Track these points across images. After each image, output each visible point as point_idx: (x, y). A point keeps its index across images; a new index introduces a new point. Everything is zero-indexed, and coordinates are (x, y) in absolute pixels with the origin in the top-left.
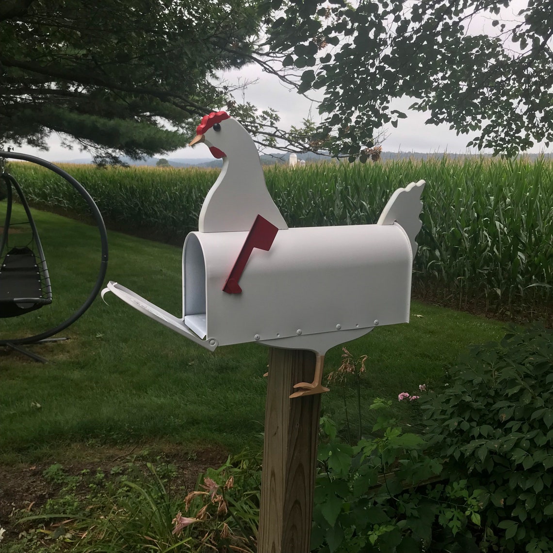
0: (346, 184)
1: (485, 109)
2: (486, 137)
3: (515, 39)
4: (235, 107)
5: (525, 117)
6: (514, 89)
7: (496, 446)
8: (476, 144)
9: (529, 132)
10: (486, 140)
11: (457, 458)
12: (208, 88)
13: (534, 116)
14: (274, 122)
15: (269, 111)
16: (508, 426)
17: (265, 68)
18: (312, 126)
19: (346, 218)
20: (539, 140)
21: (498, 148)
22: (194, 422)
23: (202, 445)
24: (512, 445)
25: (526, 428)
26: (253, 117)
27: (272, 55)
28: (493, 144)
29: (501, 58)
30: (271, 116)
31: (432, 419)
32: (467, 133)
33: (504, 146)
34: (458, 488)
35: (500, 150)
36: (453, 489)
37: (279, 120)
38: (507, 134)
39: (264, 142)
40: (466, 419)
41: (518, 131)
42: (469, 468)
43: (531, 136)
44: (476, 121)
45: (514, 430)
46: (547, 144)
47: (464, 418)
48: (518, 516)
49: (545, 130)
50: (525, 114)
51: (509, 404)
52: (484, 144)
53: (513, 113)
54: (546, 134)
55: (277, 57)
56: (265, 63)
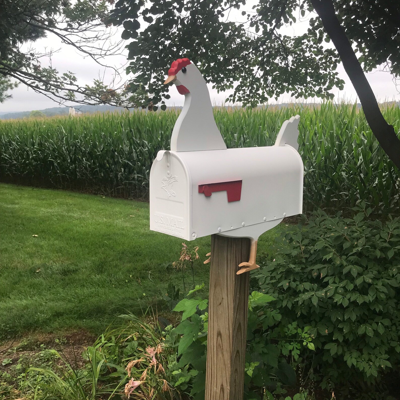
0: (130, 128)
1: (235, 73)
2: (237, 94)
3: (252, 25)
4: (40, 70)
5: (262, 80)
6: (253, 60)
7: (323, 294)
8: (231, 100)
9: (264, 91)
10: (237, 96)
11: (290, 308)
12: (19, 55)
13: (267, 79)
14: (73, 82)
15: (68, 73)
16: (325, 280)
17: (64, 40)
18: (101, 85)
19: (132, 152)
20: (271, 96)
21: (245, 102)
22: (58, 315)
23: (69, 331)
24: (332, 292)
25: (337, 280)
26: (56, 78)
27: (70, 30)
28: (242, 99)
29: (244, 39)
30: (70, 77)
31: (266, 283)
32: (224, 91)
33: (249, 100)
34: (292, 328)
35: (246, 103)
36: (289, 329)
37: (76, 80)
38: (251, 92)
39: (64, 97)
40: (292, 280)
41: (258, 90)
42: (297, 313)
43: (265, 94)
44: (229, 82)
45: (330, 282)
46: (276, 99)
47: (290, 280)
48: (338, 339)
49: (274, 89)
50: (262, 77)
51: (323, 266)
52: (236, 99)
53: (254, 77)
54: (275, 92)
55: (74, 32)
56: (64, 36)
